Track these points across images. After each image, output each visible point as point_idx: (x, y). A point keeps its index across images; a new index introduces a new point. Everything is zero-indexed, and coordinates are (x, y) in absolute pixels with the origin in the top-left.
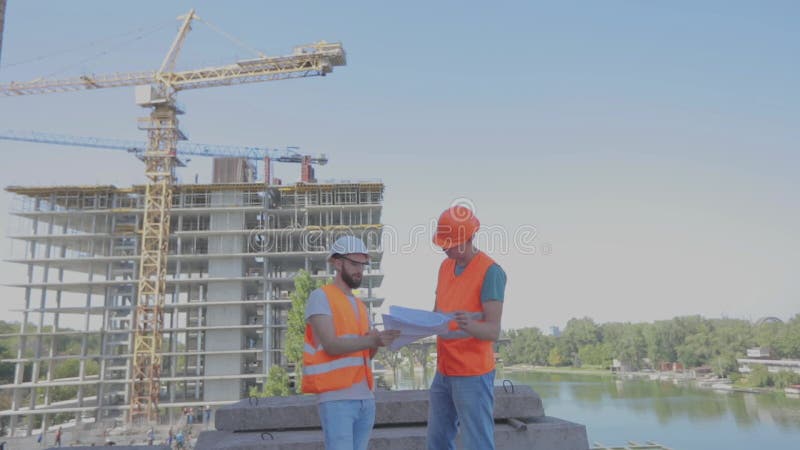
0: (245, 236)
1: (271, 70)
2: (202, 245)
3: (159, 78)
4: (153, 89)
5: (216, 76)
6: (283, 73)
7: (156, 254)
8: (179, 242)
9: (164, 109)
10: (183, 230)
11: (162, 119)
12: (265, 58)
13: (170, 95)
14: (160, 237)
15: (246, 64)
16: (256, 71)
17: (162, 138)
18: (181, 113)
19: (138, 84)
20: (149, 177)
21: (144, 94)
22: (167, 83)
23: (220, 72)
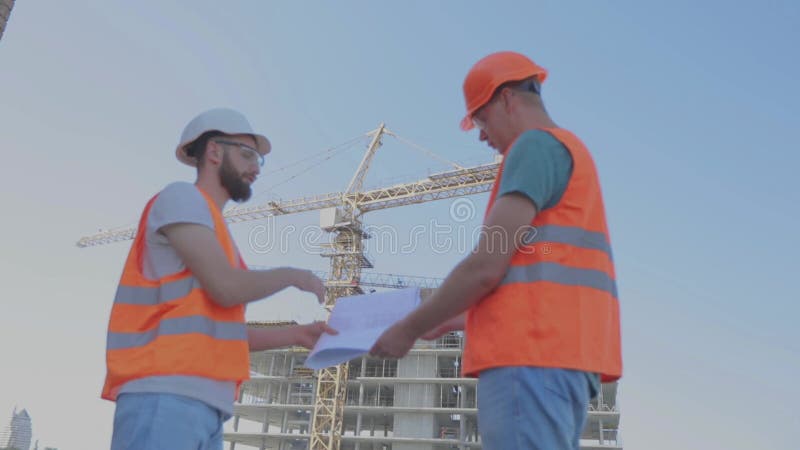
0: (438, 385)
1: (468, 182)
2: (388, 396)
3: (345, 199)
4: (337, 212)
5: (406, 193)
6: (482, 185)
7: (331, 403)
8: (361, 390)
9: (349, 233)
10: (366, 375)
11: (345, 243)
12: (461, 169)
13: (356, 217)
14: (337, 382)
15: (439, 177)
16: (451, 185)
17: (345, 266)
18: (365, 237)
19: (324, 207)
20: (328, 309)
21: (328, 217)
22: (354, 205)
23: (410, 188)
